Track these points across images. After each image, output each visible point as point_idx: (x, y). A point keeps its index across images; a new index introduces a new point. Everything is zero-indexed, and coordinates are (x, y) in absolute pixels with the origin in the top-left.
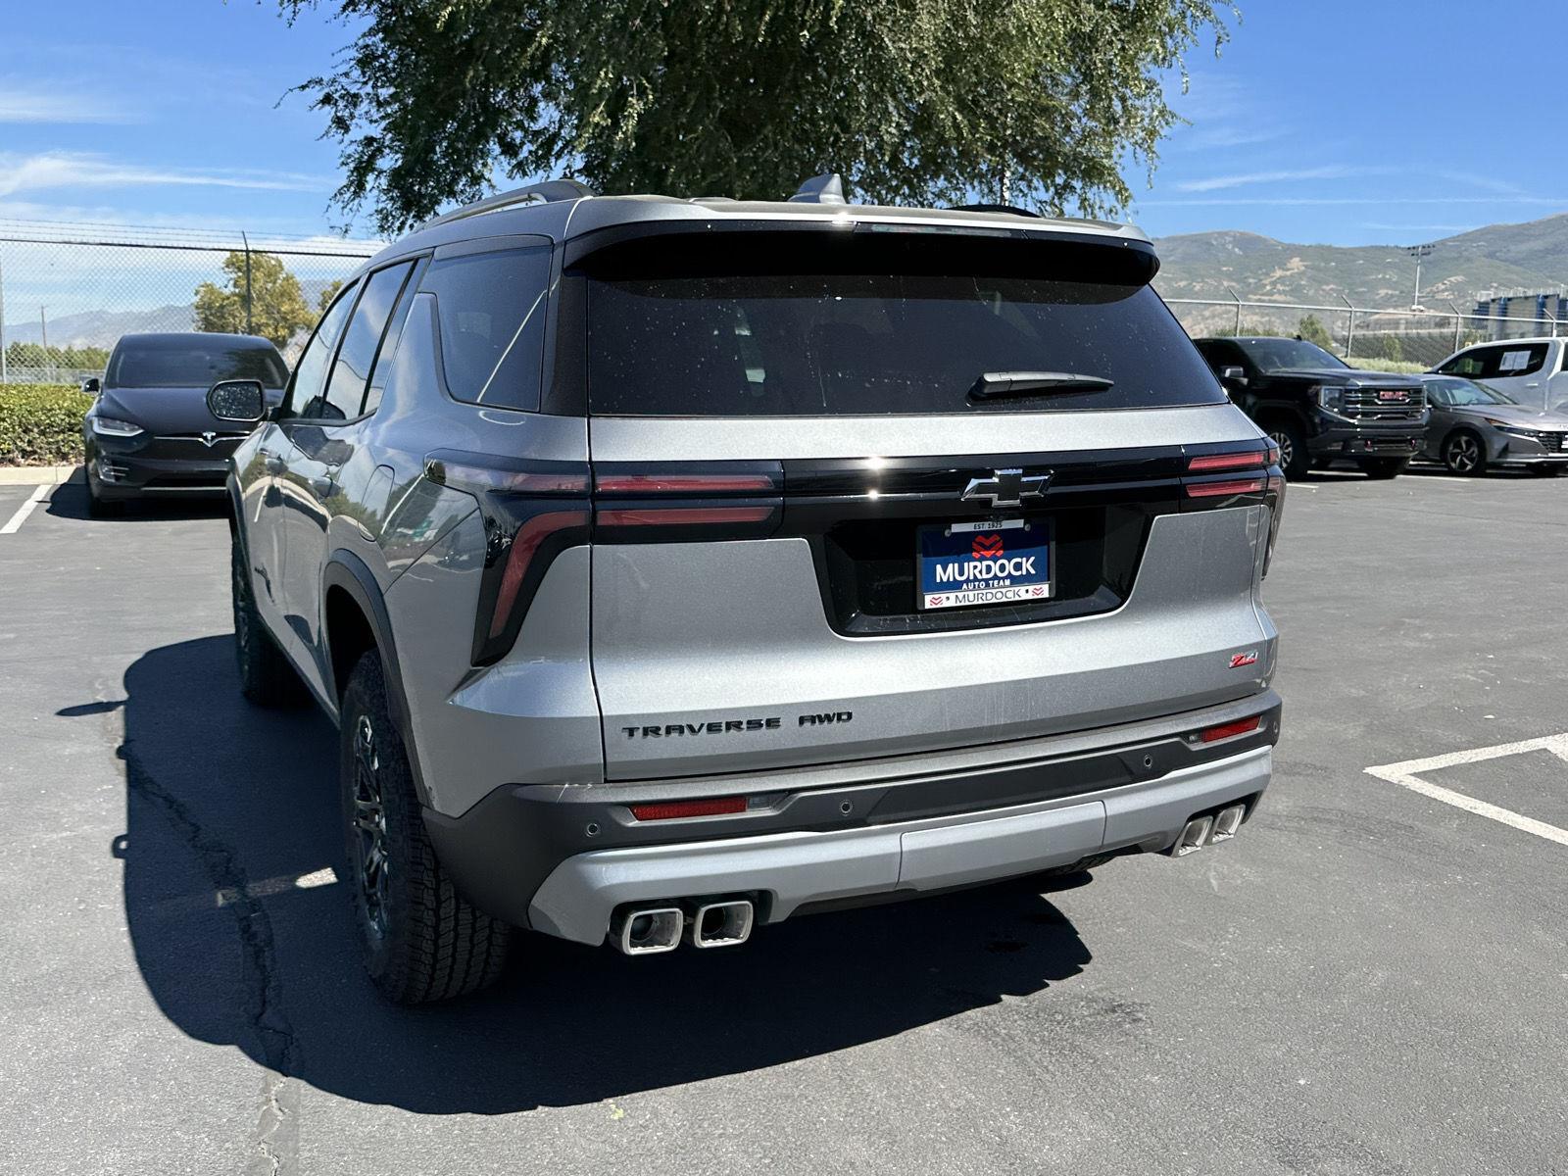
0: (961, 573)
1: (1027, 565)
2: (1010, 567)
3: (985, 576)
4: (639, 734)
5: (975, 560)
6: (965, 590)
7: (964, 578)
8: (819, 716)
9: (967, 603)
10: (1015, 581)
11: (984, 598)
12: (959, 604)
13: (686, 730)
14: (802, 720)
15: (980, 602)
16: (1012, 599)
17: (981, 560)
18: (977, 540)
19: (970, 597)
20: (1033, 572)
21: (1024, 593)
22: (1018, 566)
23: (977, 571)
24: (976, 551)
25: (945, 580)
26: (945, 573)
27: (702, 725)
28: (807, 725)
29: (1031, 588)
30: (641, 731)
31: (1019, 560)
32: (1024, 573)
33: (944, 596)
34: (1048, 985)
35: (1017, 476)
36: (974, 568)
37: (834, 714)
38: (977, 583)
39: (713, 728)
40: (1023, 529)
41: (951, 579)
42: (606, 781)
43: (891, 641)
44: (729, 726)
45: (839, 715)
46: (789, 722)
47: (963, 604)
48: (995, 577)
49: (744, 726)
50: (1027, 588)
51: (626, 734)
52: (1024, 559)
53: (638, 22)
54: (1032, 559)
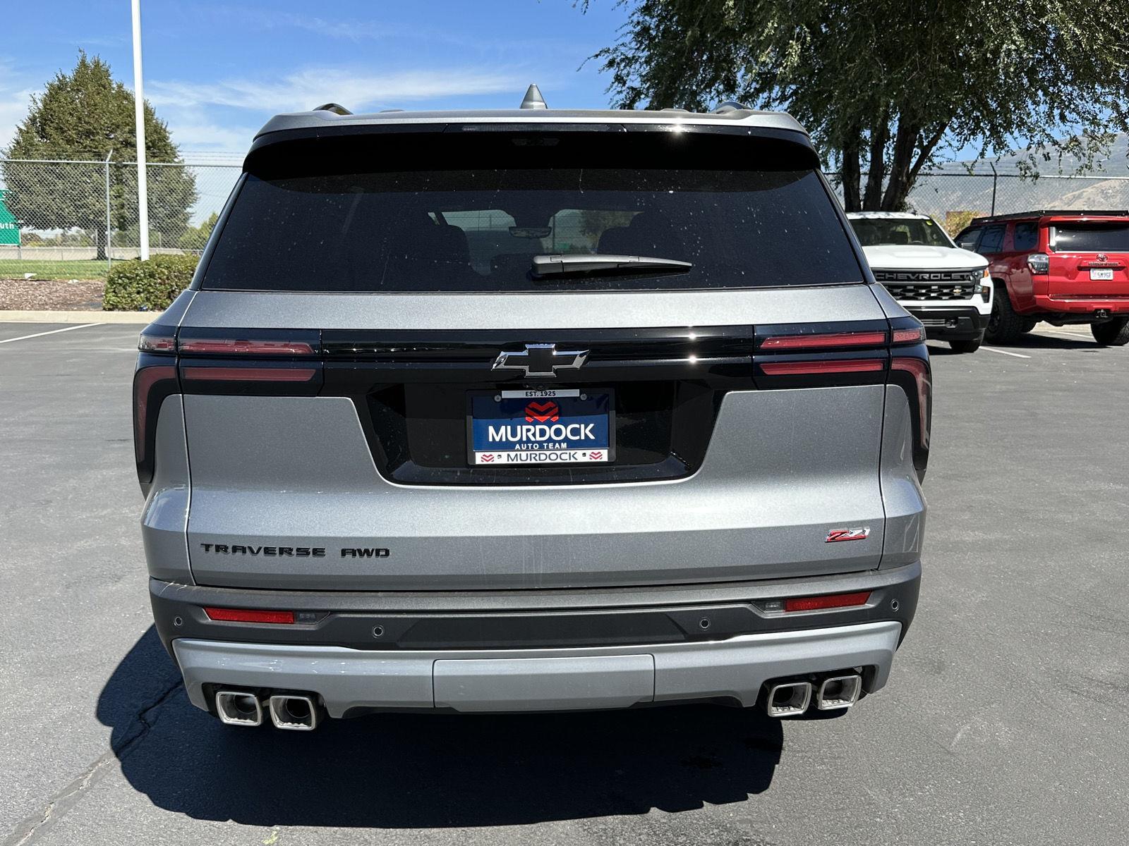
0: (514, 435)
1: (586, 431)
2: (566, 432)
3: (538, 438)
4: (213, 549)
5: (528, 424)
6: (518, 450)
8: (359, 551)
9: (519, 462)
10: (572, 445)
11: (537, 458)
12: (510, 462)
13: (247, 550)
14: (344, 552)
15: (533, 461)
16: (568, 461)
17: (534, 424)
18: (530, 406)
19: (523, 457)
20: (592, 437)
21: (582, 456)
22: (575, 432)
23: (530, 434)
24: (529, 416)
25: (497, 439)
26: (497, 434)
27: (260, 549)
28: (349, 557)
29: (588, 452)
31: (577, 426)
32: (583, 438)
33: (495, 454)
36: (529, 431)
37: (373, 550)
38: (530, 445)
39: (268, 551)
40: (579, 398)
41: (504, 439)
44: (282, 551)
45: (378, 551)
46: (333, 553)
47: (515, 462)
48: (550, 440)
49: (294, 552)
50: (584, 451)
51: (204, 549)
52: (583, 426)
54: (591, 425)
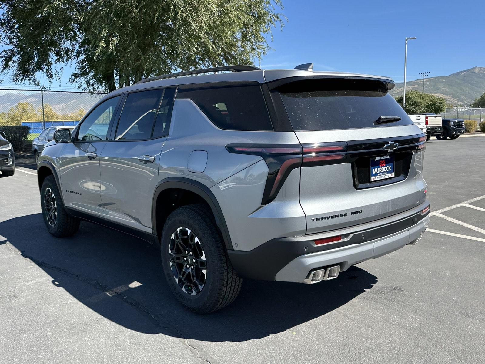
1: (390, 168)
2: (386, 169)
3: (382, 171)
4: (315, 220)
5: (380, 167)
6: (379, 176)
7: (378, 172)
8: (355, 212)
10: (387, 172)
11: (382, 177)
12: (378, 179)
13: (326, 218)
14: (352, 213)
16: (387, 177)
20: (390, 170)
21: (389, 176)
22: (388, 168)
24: (380, 165)
25: (375, 173)
26: (375, 171)
27: (330, 217)
28: (353, 215)
29: (391, 174)
30: (316, 219)
33: (375, 177)
34: (373, 286)
35: (393, 144)
36: (380, 169)
38: (381, 174)
39: (332, 217)
40: (389, 158)
42: (306, 234)
43: (367, 190)
44: (336, 216)
45: (359, 211)
46: (349, 214)
48: (384, 172)
49: (339, 216)
51: (312, 221)
53: (112, 14)
54: (390, 166)
